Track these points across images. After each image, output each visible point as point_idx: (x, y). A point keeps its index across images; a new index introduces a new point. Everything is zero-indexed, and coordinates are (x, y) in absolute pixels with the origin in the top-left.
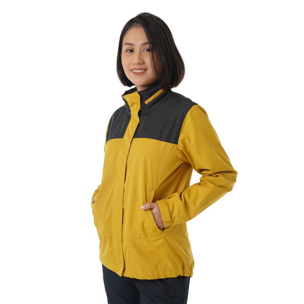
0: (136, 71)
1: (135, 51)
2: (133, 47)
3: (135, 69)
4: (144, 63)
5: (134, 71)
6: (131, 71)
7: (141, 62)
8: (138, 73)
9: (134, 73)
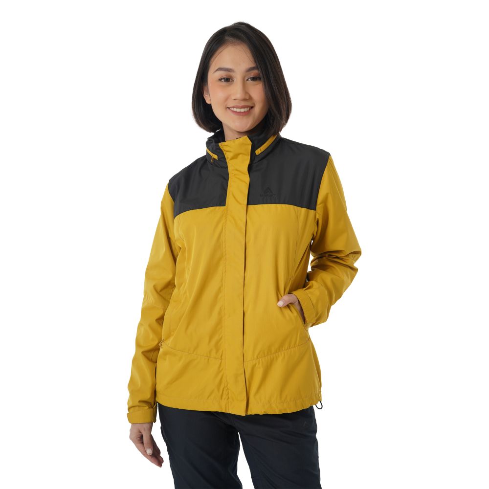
0: (238, 110)
1: (235, 80)
2: (231, 74)
3: (237, 107)
4: (250, 98)
5: (235, 110)
6: (228, 109)
7: (247, 97)
8: (240, 112)
9: (234, 112)
